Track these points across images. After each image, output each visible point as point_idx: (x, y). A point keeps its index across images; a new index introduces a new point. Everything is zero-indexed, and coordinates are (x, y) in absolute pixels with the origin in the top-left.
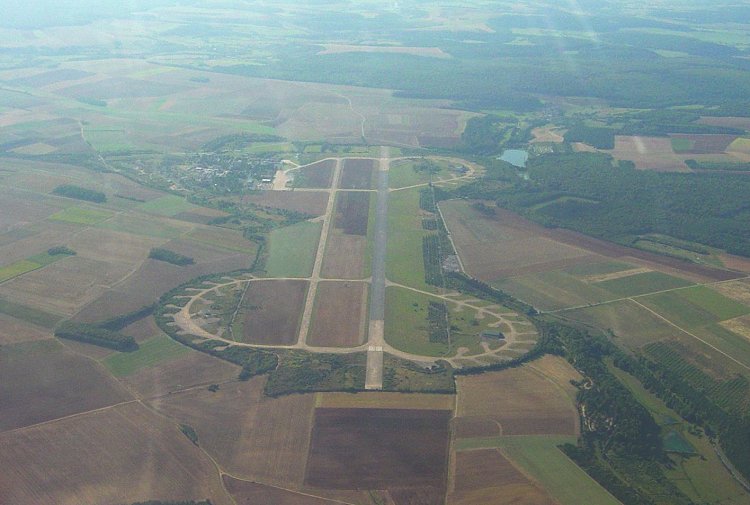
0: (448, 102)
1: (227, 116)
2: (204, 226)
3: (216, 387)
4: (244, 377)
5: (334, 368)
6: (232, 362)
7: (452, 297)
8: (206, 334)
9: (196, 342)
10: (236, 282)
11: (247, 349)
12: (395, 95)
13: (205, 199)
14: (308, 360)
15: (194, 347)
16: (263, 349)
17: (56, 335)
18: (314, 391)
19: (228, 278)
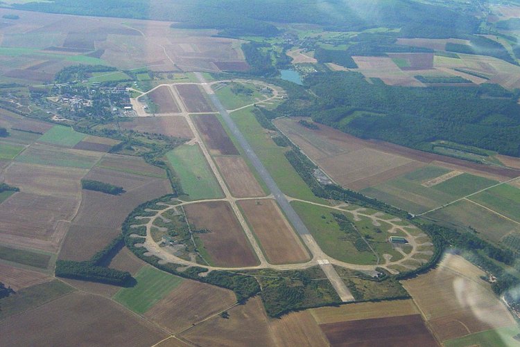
0: (214, 32)
1: (54, 49)
2: (107, 155)
3: (226, 313)
4: (242, 301)
5: (306, 284)
6: (221, 286)
7: (343, 208)
8: (182, 262)
9: (180, 270)
10: (171, 207)
11: (226, 273)
12: (172, 26)
13: (88, 128)
14: (281, 279)
15: (182, 275)
16: (239, 271)
17: (56, 276)
18: (306, 308)
19: (162, 204)
